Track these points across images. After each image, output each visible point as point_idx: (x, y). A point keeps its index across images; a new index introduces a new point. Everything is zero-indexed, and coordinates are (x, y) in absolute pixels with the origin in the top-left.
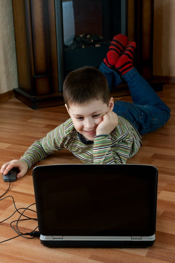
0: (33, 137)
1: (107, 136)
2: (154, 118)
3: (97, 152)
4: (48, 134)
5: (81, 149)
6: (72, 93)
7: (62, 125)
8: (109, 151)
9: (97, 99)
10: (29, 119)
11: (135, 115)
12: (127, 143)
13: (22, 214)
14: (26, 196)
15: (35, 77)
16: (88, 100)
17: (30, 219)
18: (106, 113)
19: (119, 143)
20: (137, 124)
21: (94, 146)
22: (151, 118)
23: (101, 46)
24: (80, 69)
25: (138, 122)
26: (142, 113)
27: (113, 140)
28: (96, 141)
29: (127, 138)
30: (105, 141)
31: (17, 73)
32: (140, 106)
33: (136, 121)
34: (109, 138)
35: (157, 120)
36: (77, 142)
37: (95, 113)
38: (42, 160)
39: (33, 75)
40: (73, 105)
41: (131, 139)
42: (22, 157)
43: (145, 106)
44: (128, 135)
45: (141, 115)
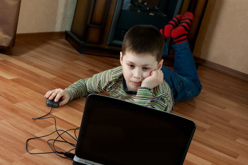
0: (77, 76)
1: (150, 90)
2: (189, 91)
3: (138, 101)
4: (94, 76)
5: (121, 96)
6: (133, 42)
7: (110, 70)
8: (149, 104)
9: (153, 55)
10: (76, 60)
11: (174, 83)
12: (164, 102)
13: (60, 136)
14: (64, 123)
15: (90, 25)
16: (146, 53)
17: (66, 142)
18: (155, 70)
19: (158, 99)
20: (174, 91)
21: (136, 96)
22: (186, 91)
23: (154, 15)
24: (145, 26)
25: (176, 89)
26: (181, 84)
27: (154, 96)
28: (139, 91)
29: (166, 98)
30: (147, 94)
31: (73, 18)
32: (181, 76)
33: (174, 87)
34: (151, 93)
35: (191, 93)
36: (120, 90)
37: (146, 65)
38: (82, 97)
39: (88, 23)
40: (130, 53)
41: (169, 99)
42: (66, 89)
43: (184, 78)
44: (167, 95)
45: (180, 85)
